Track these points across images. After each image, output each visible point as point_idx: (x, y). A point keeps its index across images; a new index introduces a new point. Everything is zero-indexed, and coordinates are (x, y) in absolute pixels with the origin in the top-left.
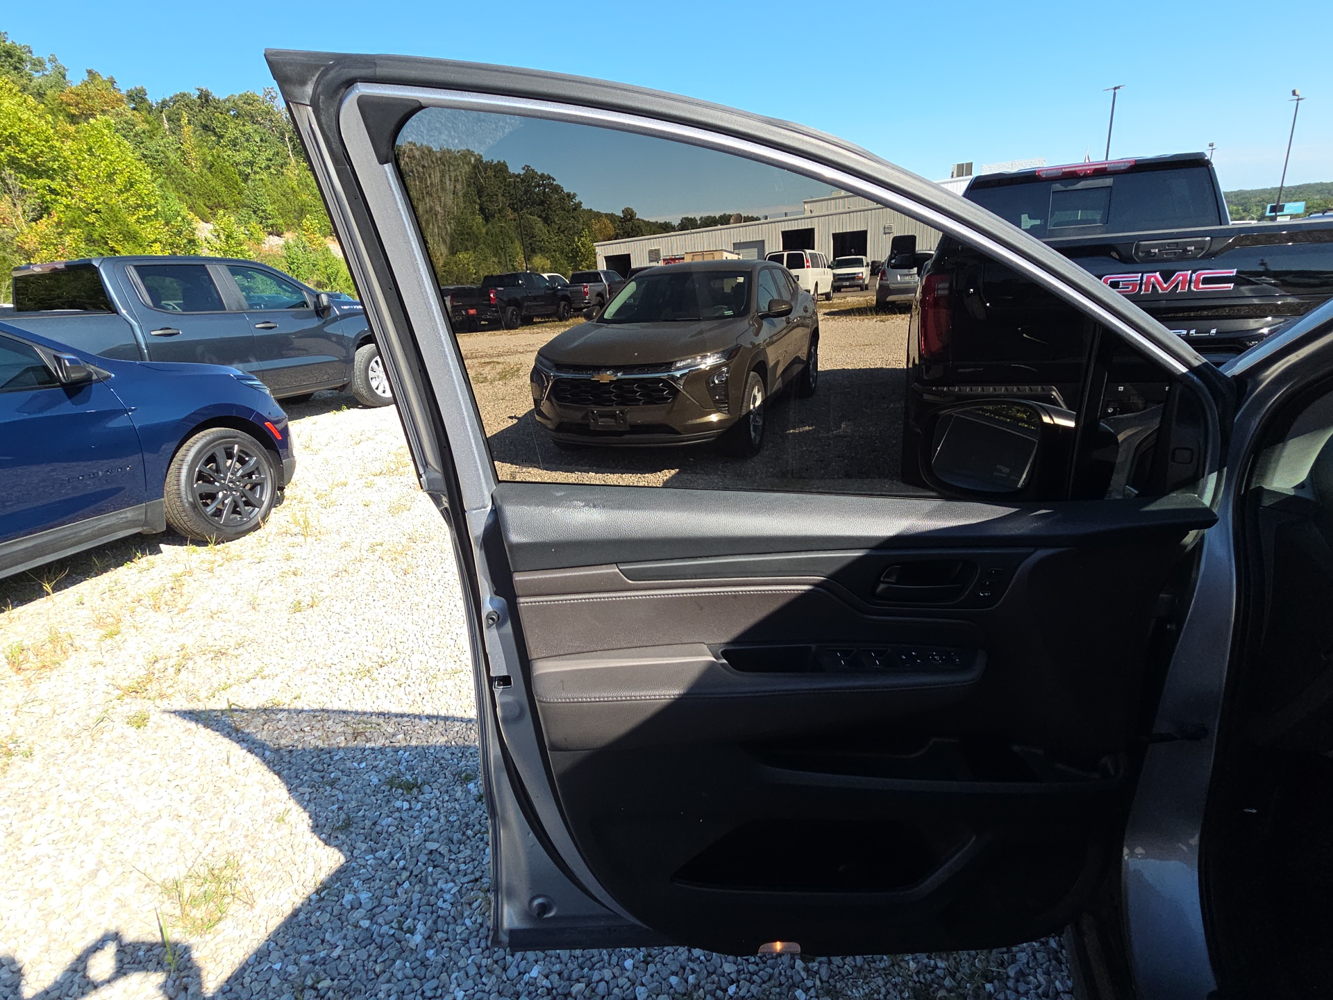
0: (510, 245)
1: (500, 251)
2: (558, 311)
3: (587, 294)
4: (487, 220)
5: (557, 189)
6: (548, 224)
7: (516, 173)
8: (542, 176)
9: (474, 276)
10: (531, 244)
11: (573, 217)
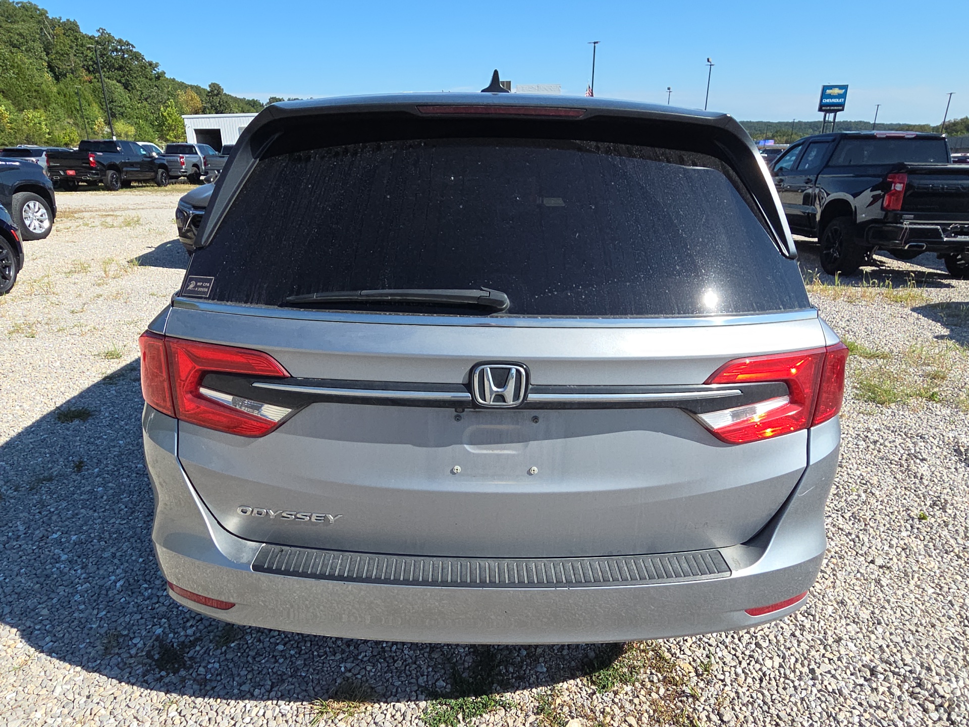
0: (87, 108)
1: (75, 112)
2: (156, 177)
3: (183, 164)
4: (57, 78)
5: (137, 56)
6: (129, 90)
7: (90, 35)
8: (120, 42)
9: (47, 136)
10: (111, 109)
11: (156, 86)
